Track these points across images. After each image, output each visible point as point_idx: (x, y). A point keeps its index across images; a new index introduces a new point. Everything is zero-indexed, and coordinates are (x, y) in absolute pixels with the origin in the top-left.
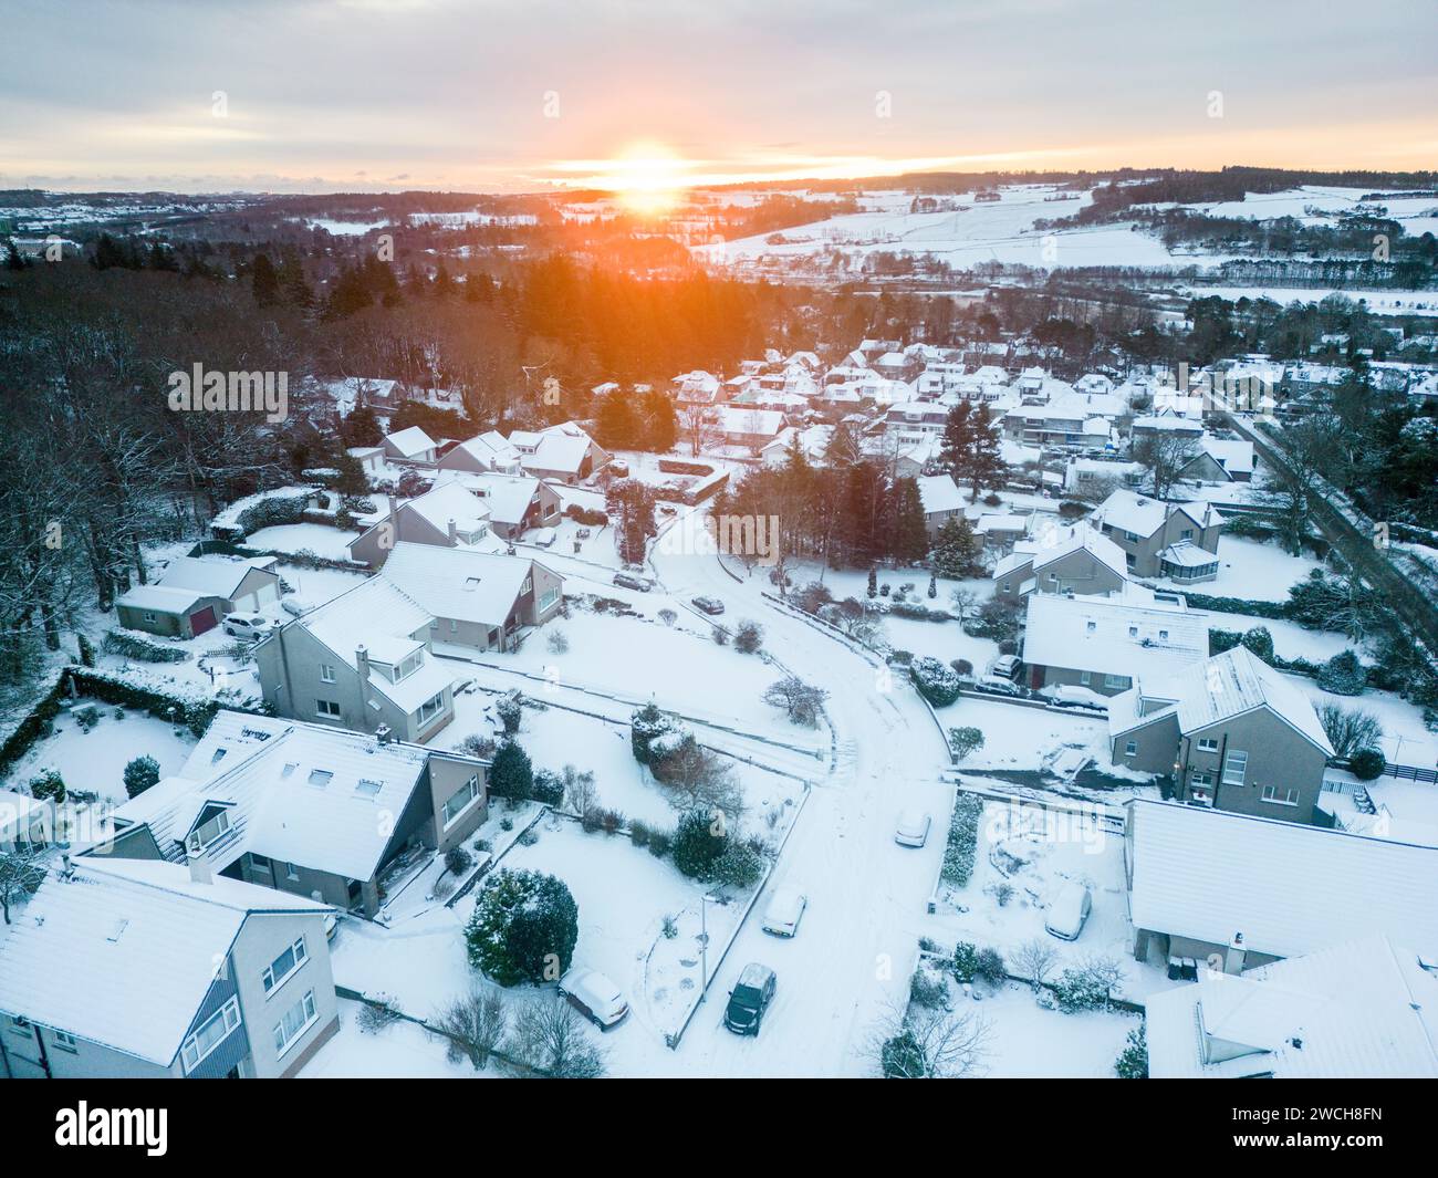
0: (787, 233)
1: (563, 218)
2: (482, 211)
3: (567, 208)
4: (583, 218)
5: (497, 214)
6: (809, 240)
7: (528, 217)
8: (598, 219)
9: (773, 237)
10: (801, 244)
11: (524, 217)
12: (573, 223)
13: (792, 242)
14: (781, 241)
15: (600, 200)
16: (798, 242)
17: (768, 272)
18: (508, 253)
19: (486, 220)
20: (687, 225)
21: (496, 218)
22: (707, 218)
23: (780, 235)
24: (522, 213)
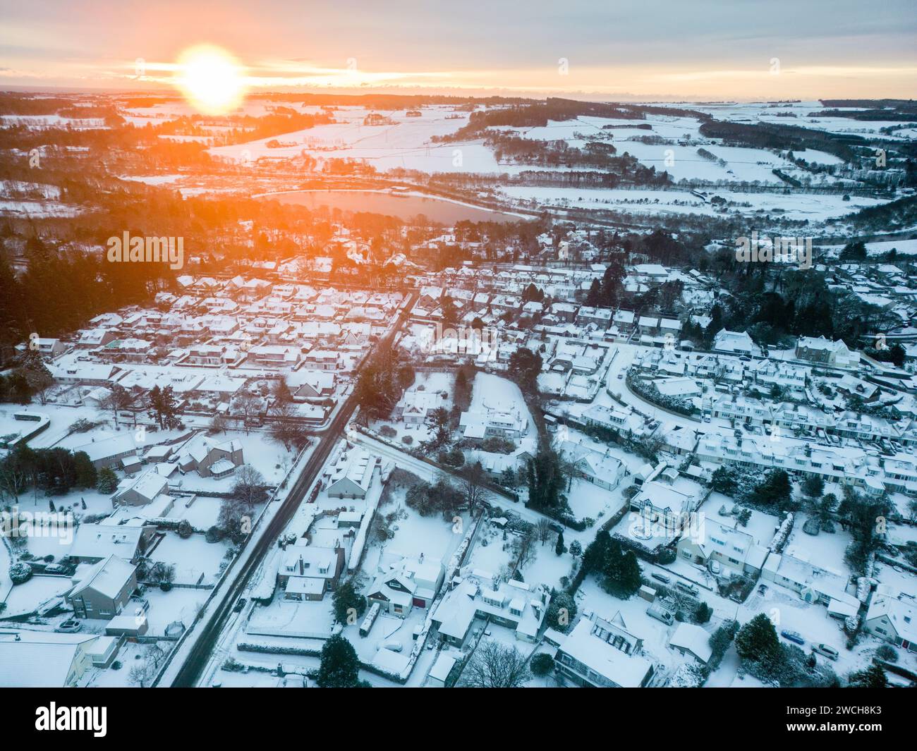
0: (281, 139)
1: (124, 121)
2: (63, 114)
3: (128, 113)
4: (140, 123)
5: (74, 117)
6: (295, 144)
7: (98, 120)
8: (149, 124)
9: (272, 142)
10: (290, 148)
11: (94, 119)
12: (131, 126)
13: (284, 146)
14: (274, 145)
15: (156, 105)
16: (287, 146)
17: (263, 170)
18: (76, 153)
19: (65, 121)
20: (214, 129)
21: (72, 120)
22: (230, 124)
23: (276, 141)
24: (93, 116)
